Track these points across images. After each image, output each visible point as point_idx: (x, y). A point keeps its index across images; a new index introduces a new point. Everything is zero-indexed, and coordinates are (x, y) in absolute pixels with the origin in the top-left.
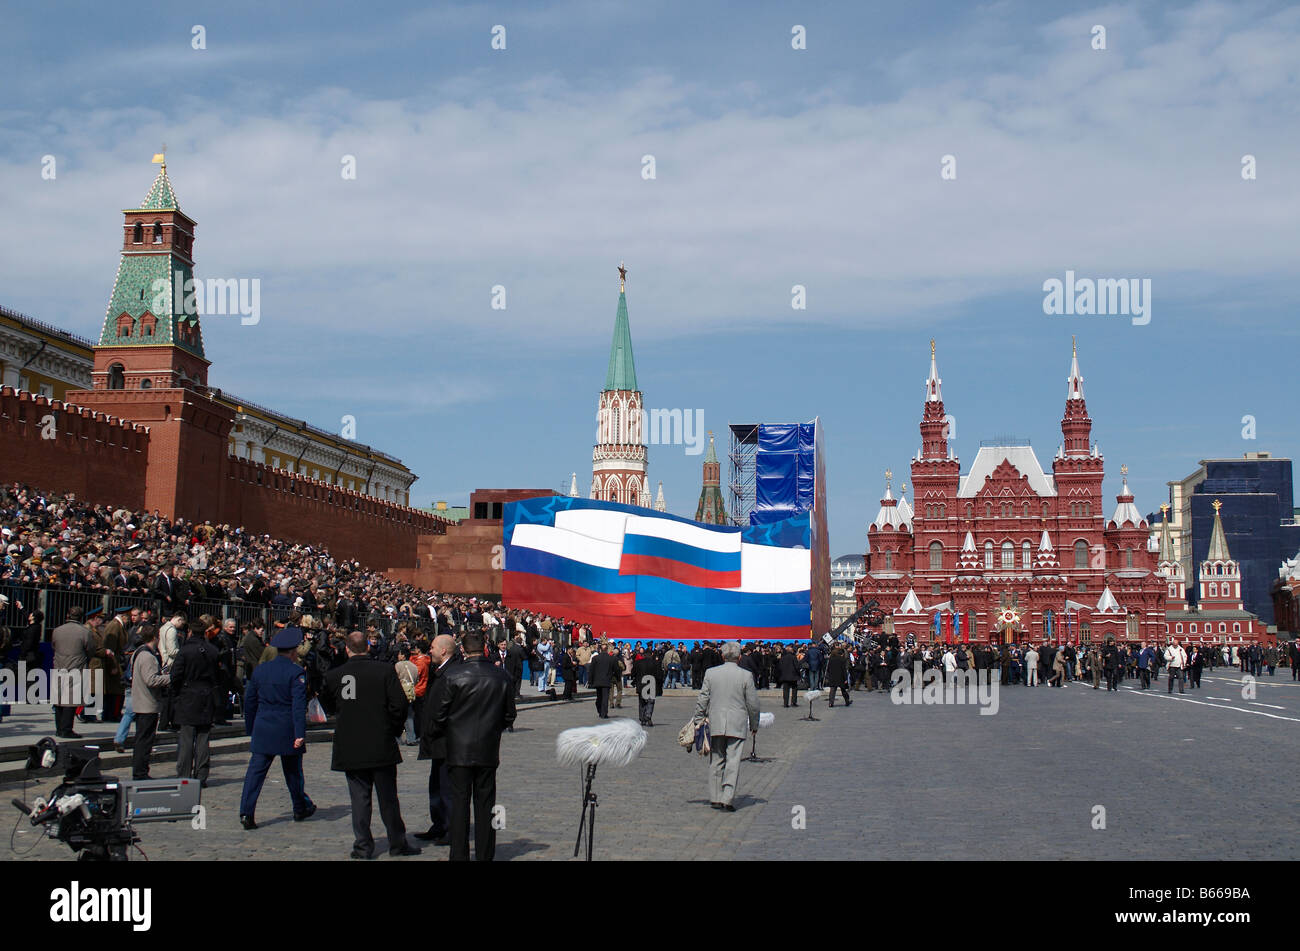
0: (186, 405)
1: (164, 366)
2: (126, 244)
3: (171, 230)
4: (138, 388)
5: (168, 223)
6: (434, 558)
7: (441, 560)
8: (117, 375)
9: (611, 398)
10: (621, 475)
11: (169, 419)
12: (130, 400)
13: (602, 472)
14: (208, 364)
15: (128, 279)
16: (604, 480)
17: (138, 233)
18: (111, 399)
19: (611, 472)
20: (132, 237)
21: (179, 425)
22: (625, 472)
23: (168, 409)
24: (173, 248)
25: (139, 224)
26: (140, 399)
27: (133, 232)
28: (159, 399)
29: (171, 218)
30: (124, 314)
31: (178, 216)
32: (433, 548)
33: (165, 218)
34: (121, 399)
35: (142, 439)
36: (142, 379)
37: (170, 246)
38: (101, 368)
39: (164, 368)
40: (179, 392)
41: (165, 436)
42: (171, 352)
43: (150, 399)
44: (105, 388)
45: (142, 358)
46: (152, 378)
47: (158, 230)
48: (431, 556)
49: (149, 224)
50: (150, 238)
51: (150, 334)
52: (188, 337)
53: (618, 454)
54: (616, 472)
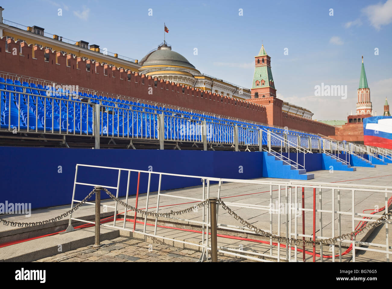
0: (274, 100)
1: (268, 92)
2: (256, 64)
3: (266, 60)
4: (262, 97)
5: (265, 58)
6: (340, 133)
7: (342, 133)
8: (257, 95)
9: (361, 90)
10: (365, 110)
11: (270, 104)
12: (261, 100)
13: (360, 110)
14: (276, 90)
15: (257, 72)
16: (360, 112)
17: (258, 62)
18: (256, 100)
19: (362, 109)
20: (257, 63)
21: (272, 105)
22: (366, 109)
23: (270, 102)
24: (267, 64)
25: (258, 59)
26: (263, 100)
27: (257, 61)
28: (267, 99)
29: (266, 57)
30: (257, 81)
31: (267, 56)
32: (340, 131)
33: (265, 57)
34: (258, 100)
35: (264, 109)
36: (262, 95)
37: (266, 64)
38: (253, 94)
39: (267, 92)
40: (272, 98)
41: (270, 108)
42: (269, 88)
43: (265, 100)
44: (254, 98)
45: (262, 90)
46: (265, 95)
47: (263, 61)
48: (339, 133)
49: (261, 59)
50: (261, 62)
51: (263, 84)
52: (272, 85)
53: (364, 105)
54: (363, 109)
